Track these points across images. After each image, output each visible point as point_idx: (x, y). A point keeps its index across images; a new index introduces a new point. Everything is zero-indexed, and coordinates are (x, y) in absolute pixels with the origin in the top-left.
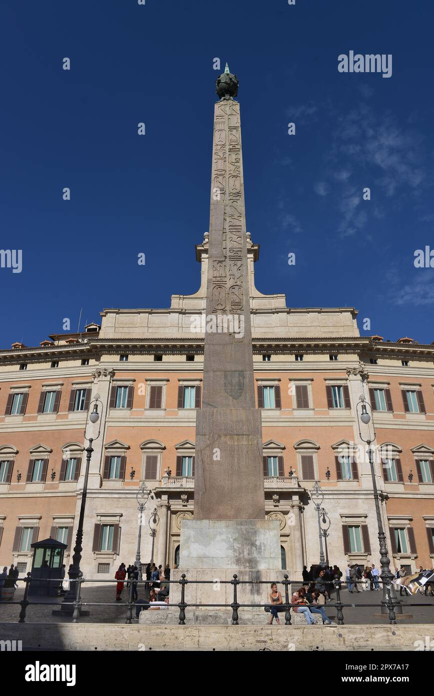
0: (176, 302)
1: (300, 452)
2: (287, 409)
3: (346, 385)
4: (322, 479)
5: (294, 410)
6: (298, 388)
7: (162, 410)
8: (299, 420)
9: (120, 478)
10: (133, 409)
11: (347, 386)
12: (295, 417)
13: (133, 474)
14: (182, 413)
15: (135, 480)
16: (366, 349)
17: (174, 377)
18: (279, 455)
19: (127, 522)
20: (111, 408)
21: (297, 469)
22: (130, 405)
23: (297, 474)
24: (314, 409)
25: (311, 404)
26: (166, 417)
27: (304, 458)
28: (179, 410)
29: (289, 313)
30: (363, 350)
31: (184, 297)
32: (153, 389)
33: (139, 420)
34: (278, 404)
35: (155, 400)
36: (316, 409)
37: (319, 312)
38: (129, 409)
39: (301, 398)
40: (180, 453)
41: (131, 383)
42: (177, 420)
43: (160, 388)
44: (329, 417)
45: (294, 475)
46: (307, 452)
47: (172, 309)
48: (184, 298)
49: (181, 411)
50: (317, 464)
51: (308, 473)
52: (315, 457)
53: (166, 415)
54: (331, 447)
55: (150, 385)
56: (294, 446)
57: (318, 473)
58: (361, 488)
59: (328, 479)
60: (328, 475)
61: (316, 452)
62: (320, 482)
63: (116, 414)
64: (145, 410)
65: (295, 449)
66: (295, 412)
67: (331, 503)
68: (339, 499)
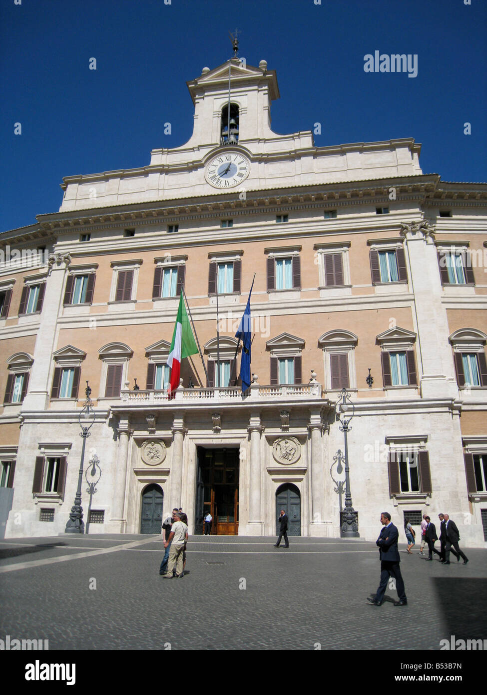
0: (158, 158)
1: (328, 350)
2: (311, 289)
3: (401, 248)
4: (360, 388)
5: (320, 289)
6: (328, 257)
7: (132, 302)
8: (328, 303)
9: (72, 397)
10: (93, 304)
12: (322, 299)
13: (89, 390)
14: (157, 305)
16: (432, 194)
17: (149, 256)
18: (298, 355)
19: (78, 454)
20: (66, 305)
21: (322, 374)
22: (89, 298)
24: (350, 287)
25: (347, 280)
26: (136, 311)
27: (334, 358)
28: (153, 300)
29: (315, 155)
30: (428, 197)
31: (169, 150)
32: (121, 275)
33: (100, 318)
34: (297, 282)
35: (124, 290)
36: (354, 286)
37: (361, 150)
38: (88, 303)
39: (332, 271)
40: (153, 359)
41: (93, 269)
42: (151, 314)
43: (130, 274)
44: (373, 295)
46: (338, 350)
47: (151, 167)
48: (169, 152)
49: (156, 302)
50: (354, 366)
51: (340, 379)
52: (351, 355)
53: (137, 308)
54: (377, 340)
55: (117, 271)
56: (319, 342)
57: (354, 378)
58: (421, 397)
59: (370, 386)
60: (370, 380)
61: (353, 348)
62: (357, 391)
63: (71, 312)
64: (109, 304)
65: (321, 345)
66: (322, 291)
67: (373, 420)
68: (385, 415)
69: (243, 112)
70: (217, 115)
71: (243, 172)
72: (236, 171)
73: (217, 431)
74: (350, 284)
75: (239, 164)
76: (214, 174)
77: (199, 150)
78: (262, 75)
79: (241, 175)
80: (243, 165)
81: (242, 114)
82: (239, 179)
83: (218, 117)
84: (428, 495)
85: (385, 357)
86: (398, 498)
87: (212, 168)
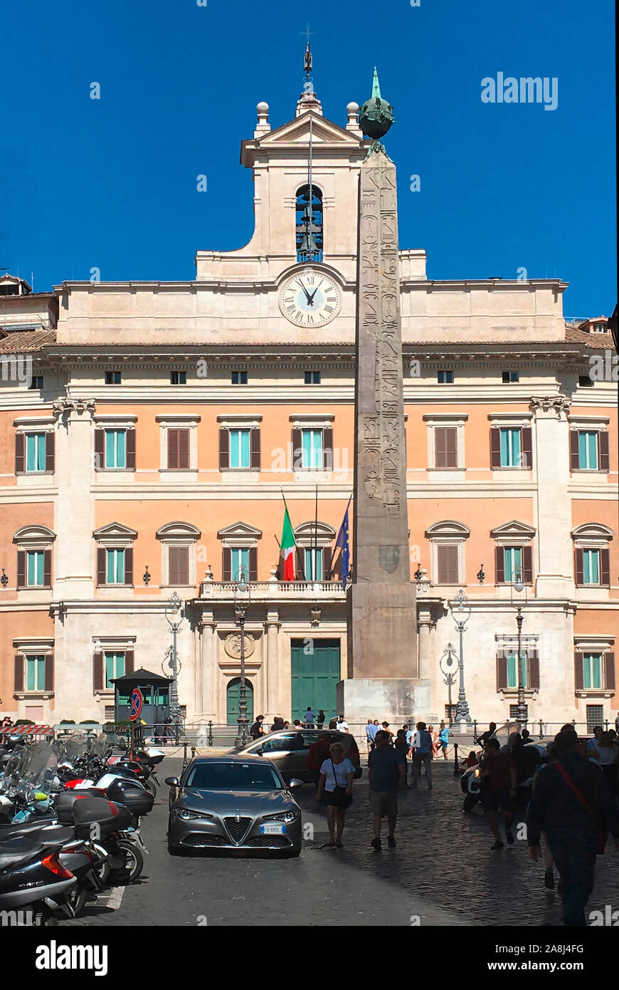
0: (208, 267)
1: (435, 542)
2: (419, 470)
3: (528, 426)
4: (470, 582)
5: (429, 470)
6: (439, 431)
7: (192, 471)
8: (438, 488)
9: (126, 582)
10: (137, 470)
11: (530, 430)
12: (431, 483)
13: (147, 577)
14: (227, 477)
15: (150, 586)
17: (209, 413)
19: (146, 647)
20: (98, 469)
21: (428, 568)
22: (131, 463)
23: (429, 577)
24: (465, 470)
25: (461, 461)
26: (200, 484)
27: (441, 551)
28: (221, 471)
30: (568, 362)
31: (222, 255)
32: (172, 434)
33: (150, 489)
35: (178, 456)
36: (468, 469)
37: (490, 289)
38: (131, 469)
39: (444, 450)
40: (228, 542)
41: (131, 424)
42: (221, 488)
43: (185, 434)
44: (491, 482)
45: (424, 578)
46: (448, 542)
47: (199, 282)
48: (222, 257)
49: (224, 473)
50: (464, 560)
51: (448, 573)
52: (462, 548)
53: (199, 480)
54: (491, 532)
55: (166, 428)
56: (426, 532)
57: (464, 571)
58: (536, 596)
59: (481, 581)
60: (481, 576)
61: (464, 540)
62: (466, 586)
63: (107, 478)
64: (160, 471)
65: (427, 535)
66: (430, 473)
67: (482, 618)
68: (496, 612)
69: (329, 205)
70: (290, 205)
71: (332, 304)
72: (323, 302)
73: (316, 625)
74: (464, 467)
75: (326, 291)
76: (292, 304)
77: (267, 261)
78: (358, 145)
79: (329, 309)
80: (332, 294)
81: (326, 207)
82: (326, 314)
83: (292, 208)
84: (535, 691)
85: (499, 552)
86: (505, 693)
87: (289, 294)
